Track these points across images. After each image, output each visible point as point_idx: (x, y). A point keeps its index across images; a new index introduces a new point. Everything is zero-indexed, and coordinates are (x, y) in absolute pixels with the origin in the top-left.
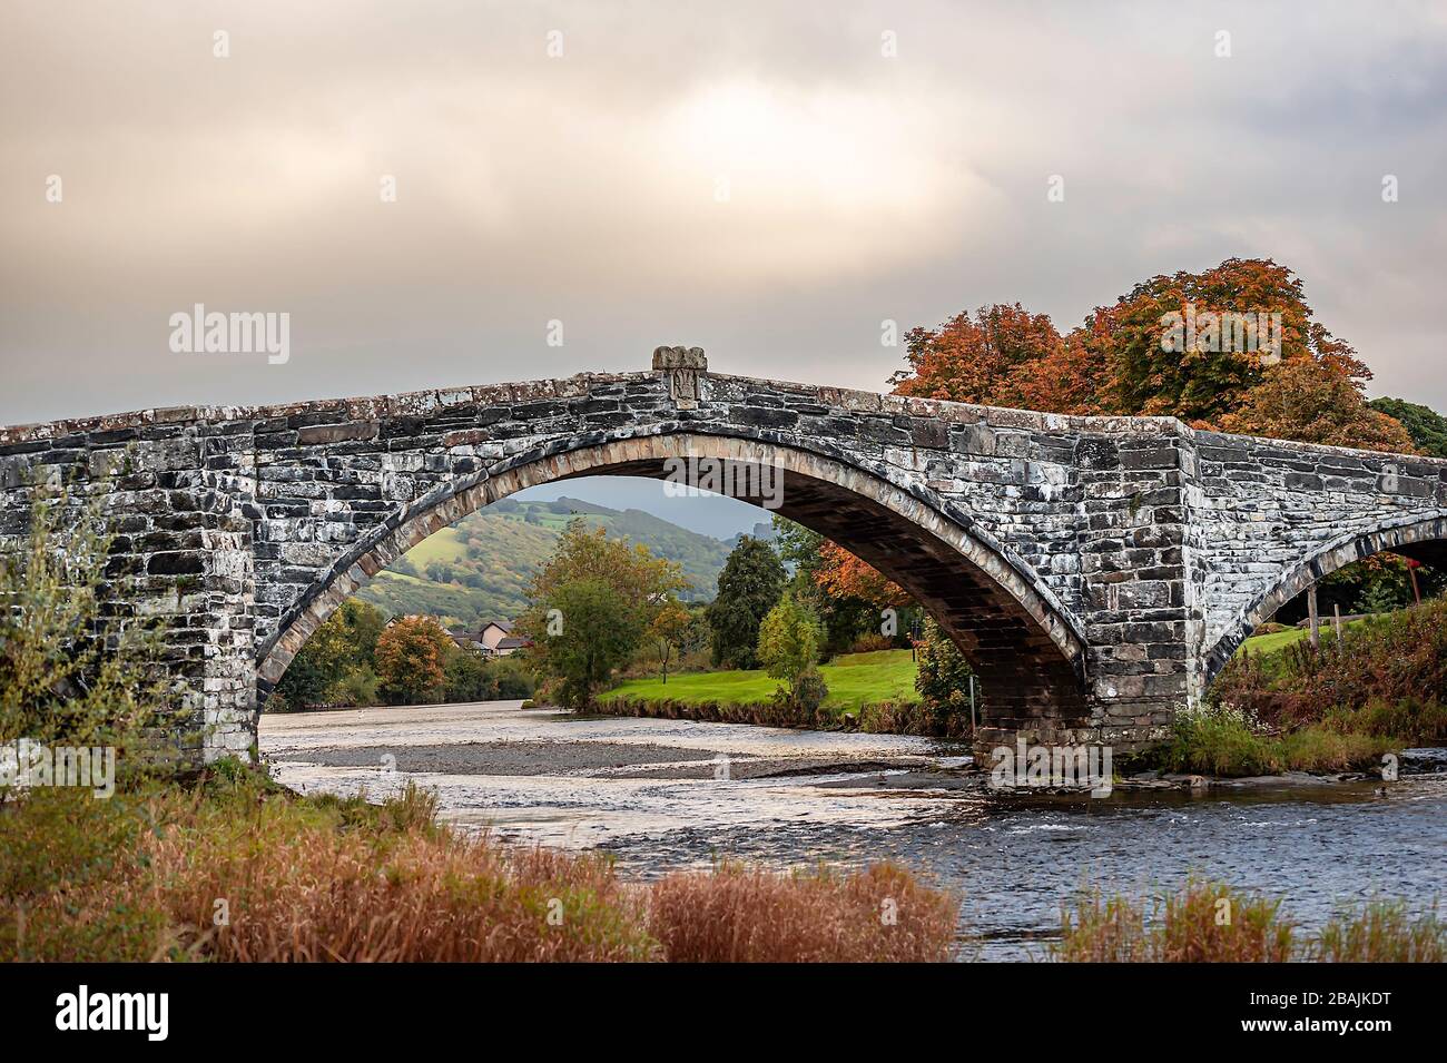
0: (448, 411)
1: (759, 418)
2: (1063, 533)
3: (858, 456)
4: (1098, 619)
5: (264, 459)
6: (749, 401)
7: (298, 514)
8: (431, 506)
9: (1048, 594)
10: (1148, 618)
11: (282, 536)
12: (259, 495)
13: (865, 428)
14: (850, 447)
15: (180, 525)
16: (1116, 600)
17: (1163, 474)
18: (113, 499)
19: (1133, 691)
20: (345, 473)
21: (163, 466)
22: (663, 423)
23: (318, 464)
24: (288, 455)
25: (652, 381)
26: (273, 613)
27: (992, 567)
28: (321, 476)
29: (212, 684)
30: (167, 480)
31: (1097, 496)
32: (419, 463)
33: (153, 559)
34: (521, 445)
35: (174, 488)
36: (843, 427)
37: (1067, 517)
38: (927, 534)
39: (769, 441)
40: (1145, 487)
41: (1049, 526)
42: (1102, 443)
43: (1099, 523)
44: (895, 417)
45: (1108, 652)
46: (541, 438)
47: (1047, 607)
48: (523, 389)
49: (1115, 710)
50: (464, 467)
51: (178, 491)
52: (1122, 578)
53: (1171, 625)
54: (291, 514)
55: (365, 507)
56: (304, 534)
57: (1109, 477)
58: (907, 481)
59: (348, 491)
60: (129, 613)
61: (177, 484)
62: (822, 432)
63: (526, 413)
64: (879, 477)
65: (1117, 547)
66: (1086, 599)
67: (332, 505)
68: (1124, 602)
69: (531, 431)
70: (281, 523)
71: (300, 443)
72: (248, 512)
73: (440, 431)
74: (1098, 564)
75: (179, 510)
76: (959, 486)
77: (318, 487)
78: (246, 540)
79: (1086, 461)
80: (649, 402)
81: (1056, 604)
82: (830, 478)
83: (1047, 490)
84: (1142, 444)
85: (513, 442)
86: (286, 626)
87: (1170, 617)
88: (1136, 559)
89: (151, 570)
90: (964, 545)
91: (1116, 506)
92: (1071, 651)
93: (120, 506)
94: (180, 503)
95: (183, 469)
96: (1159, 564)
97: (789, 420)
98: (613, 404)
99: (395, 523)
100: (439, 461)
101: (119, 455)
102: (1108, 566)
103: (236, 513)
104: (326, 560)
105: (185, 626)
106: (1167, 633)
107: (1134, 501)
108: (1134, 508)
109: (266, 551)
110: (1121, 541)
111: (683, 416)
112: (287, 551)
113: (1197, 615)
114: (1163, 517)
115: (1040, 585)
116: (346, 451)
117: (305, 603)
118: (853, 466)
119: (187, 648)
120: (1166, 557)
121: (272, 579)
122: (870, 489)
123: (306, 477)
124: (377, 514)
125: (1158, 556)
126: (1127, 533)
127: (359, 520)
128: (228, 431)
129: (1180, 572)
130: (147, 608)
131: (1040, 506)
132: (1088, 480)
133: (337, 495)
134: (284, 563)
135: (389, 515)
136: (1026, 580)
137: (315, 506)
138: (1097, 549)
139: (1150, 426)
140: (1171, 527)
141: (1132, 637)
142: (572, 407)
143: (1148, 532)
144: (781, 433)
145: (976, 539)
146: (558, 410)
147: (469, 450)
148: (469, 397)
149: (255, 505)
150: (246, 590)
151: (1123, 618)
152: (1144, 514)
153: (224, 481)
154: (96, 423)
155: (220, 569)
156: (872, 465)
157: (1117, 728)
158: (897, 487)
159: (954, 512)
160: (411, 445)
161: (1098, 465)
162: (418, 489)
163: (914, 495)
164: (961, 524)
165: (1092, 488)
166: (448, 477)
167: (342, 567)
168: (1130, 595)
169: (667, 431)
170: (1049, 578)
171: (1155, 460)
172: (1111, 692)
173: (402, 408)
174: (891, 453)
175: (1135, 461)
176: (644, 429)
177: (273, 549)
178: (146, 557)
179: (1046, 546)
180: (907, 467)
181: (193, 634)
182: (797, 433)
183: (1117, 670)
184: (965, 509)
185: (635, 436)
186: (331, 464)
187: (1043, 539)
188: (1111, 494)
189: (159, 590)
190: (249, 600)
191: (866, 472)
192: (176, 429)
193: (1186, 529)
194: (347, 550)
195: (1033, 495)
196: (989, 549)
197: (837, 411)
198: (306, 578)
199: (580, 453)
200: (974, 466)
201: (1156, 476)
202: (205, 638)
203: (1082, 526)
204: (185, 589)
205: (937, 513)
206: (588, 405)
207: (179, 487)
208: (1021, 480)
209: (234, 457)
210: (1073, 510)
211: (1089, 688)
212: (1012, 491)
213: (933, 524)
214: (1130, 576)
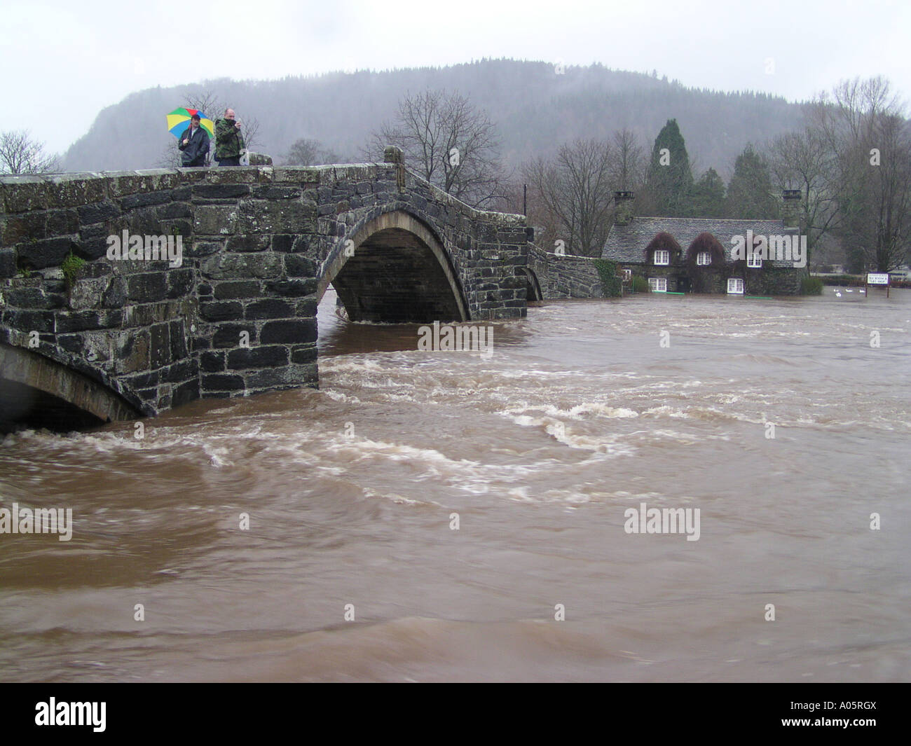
0: (339, 184)
1: (419, 202)
14: (438, 224)
17: (519, 247)
18: (223, 260)
21: (279, 228)
30: (283, 243)
31: (487, 258)
33: (267, 327)
34: (359, 214)
35: (290, 252)
36: (434, 210)
40: (510, 254)
43: (487, 273)
46: (364, 209)
51: (295, 255)
52: (498, 305)
57: (492, 247)
61: (293, 248)
62: (431, 213)
63: (361, 190)
69: (362, 204)
73: (335, 201)
74: (486, 297)
79: (481, 237)
84: (509, 230)
85: (357, 212)
88: (506, 295)
91: (496, 264)
93: (231, 269)
98: (383, 186)
101: (230, 213)
102: (490, 298)
107: (505, 262)
108: (504, 265)
110: (497, 284)
114: (519, 271)
118: (436, 236)
125: (515, 294)
126: (501, 280)
139: (512, 219)
142: (373, 187)
146: (369, 188)
152: (510, 270)
158: (445, 252)
159: (455, 267)
161: (487, 239)
163: (448, 256)
164: (455, 274)
175: (506, 239)
182: (426, 213)
188: (493, 257)
197: (433, 200)
201: (516, 248)
214: (501, 305)
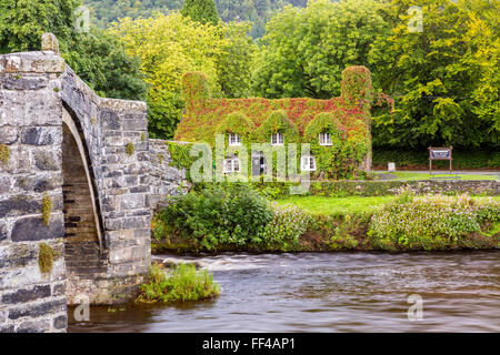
10: (134, 214)
16: (119, 205)
17: (141, 133)
19: (127, 256)
31: (111, 144)
35: (37, 145)
42: (112, 114)
43: (112, 160)
45: (116, 235)
49: (118, 268)
51: (41, 148)
52: (123, 192)
53: (144, 218)
61: (40, 141)
65: (119, 174)
66: (107, 205)
68: (123, 206)
75: (42, 169)
79: (104, 124)
84: (131, 116)
87: (145, 214)
88: (130, 181)
91: (120, 151)
92: (100, 235)
95: (47, 125)
96: (139, 184)
102: (116, 186)
105: (48, 295)
106: (143, 223)
107: (127, 148)
108: (128, 152)
110: (122, 171)
114: (141, 157)
120: (142, 179)
125: (139, 179)
126: (125, 167)
132: (107, 135)
138: (110, 175)
139: (134, 106)
140: (144, 163)
141: (126, 226)
143: (135, 166)
151: (123, 215)
152: (133, 156)
157: (120, 278)
165: (109, 140)
168: (126, 202)
171: (137, 126)
172: (117, 258)
175: (128, 125)
183: (120, 245)
188: (118, 144)
192: (41, 81)
207: (42, 144)
211: (106, 256)
214: (126, 191)
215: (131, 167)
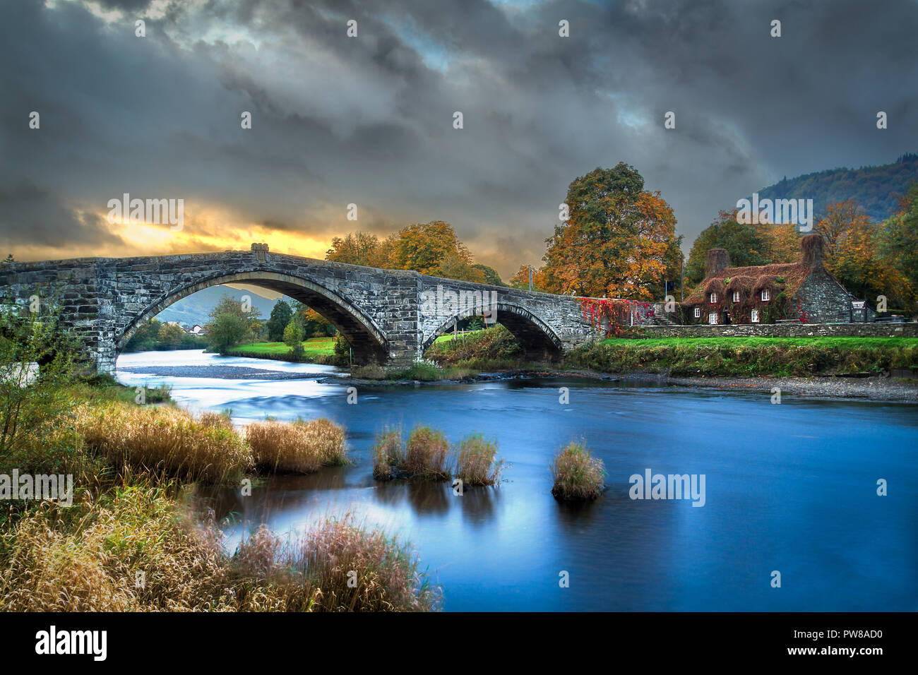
0: (183, 261)
1: (285, 267)
2: (380, 306)
3: (317, 280)
4: (390, 333)
5: (120, 275)
6: (283, 261)
7: (131, 294)
8: (176, 293)
9: (375, 324)
10: (406, 332)
11: (126, 301)
12: (118, 287)
13: (319, 271)
14: (314, 277)
15: (90, 296)
16: (396, 327)
17: (412, 288)
18: (66, 287)
19: (401, 355)
20: (148, 281)
21: (84, 276)
22: (254, 268)
23: (137, 277)
24: (128, 274)
25: (251, 254)
26: (122, 326)
27: (358, 316)
28: (139, 282)
29: (101, 349)
30: (86, 282)
31: (391, 294)
32: (172, 278)
33: (80, 308)
34: (207, 273)
36: (312, 271)
37: (382, 301)
38: (338, 304)
39: (288, 274)
40: (406, 292)
41: (376, 304)
42: (393, 278)
43: (392, 303)
44: (329, 268)
45: (394, 343)
46: (213, 271)
47: (375, 329)
48: (208, 255)
49: (395, 361)
50: (188, 280)
53: (413, 335)
54: (129, 294)
55: (153, 292)
56: (133, 300)
57: (395, 289)
58: (332, 289)
59: (148, 287)
60: (71, 325)
62: (306, 272)
63: (209, 263)
64: (323, 287)
65: (397, 310)
66: (387, 327)
67: (143, 291)
68: (399, 327)
69: (211, 269)
70: (124, 297)
71: (132, 271)
72: (114, 293)
73: (180, 268)
74: (391, 316)
75: (90, 291)
76: (348, 291)
77: (138, 285)
78: (113, 302)
79: (388, 284)
80: (250, 261)
81: (378, 328)
82: (308, 287)
83: (376, 292)
84: (406, 279)
85: (204, 272)
86: (126, 331)
87: (413, 332)
88: (403, 314)
89: (80, 311)
90: (350, 309)
91: (397, 298)
92: (382, 342)
93: (69, 290)
94: (90, 289)
95: (91, 278)
96: (410, 316)
97: (295, 268)
98: (237, 261)
99: (164, 298)
100: (179, 278)
101: (69, 272)
102: (394, 316)
103: (109, 293)
104: (141, 309)
105: (92, 330)
106: (412, 337)
107: (403, 296)
108: (403, 298)
109: (120, 306)
111: (261, 266)
112: (127, 306)
113: (421, 332)
114: (412, 302)
115: (373, 322)
116: (148, 273)
117: (133, 323)
118: (315, 283)
119: (92, 337)
120: (412, 314)
121: (122, 315)
122: (320, 290)
123: (134, 282)
124: (158, 294)
125: (410, 313)
126: (400, 306)
127: (152, 296)
128: (107, 266)
129: (416, 319)
130: (79, 324)
131: (372, 297)
132: (389, 289)
133: (145, 288)
134: (126, 310)
135: (162, 295)
136: (369, 320)
137: (137, 291)
138: (391, 311)
139: (408, 273)
140: (414, 305)
141: (401, 339)
142: (224, 262)
143: (407, 306)
144: (293, 272)
145: (353, 307)
146: (220, 262)
147: (190, 274)
148: (190, 257)
149: (116, 290)
150: (113, 318)
151: (398, 332)
152: (406, 301)
153: (106, 283)
154: (61, 261)
155: (104, 311)
156: (321, 283)
157: (396, 366)
158: (329, 290)
159: (346, 298)
160: (170, 272)
161: (392, 285)
162: (172, 287)
163: (334, 292)
164: (349, 302)
165: (390, 292)
166: (182, 283)
167: (146, 312)
168: (401, 325)
169: (255, 270)
170: (376, 320)
171: (409, 284)
172: (394, 355)
173: (167, 260)
174: (327, 280)
175: (404, 284)
176: (248, 269)
177: (123, 305)
178: (78, 307)
179: (375, 310)
180: (332, 284)
181: (94, 333)
182: (297, 272)
183: (396, 348)
184: (349, 297)
185: (245, 272)
186: (143, 277)
187: (374, 307)
188: (396, 294)
189: (83, 318)
190: (114, 322)
191: (319, 285)
192: (89, 265)
193: (418, 305)
194: (147, 306)
195: (372, 294)
196: (358, 310)
197: (310, 266)
198: (134, 315)
199: (226, 276)
200: (353, 284)
201: (410, 289)
202: (98, 334)
203: (386, 304)
204: (91, 318)
205: (342, 299)
206: (230, 261)
207: (90, 284)
208: (368, 289)
209: (109, 275)
210: (384, 299)
211: (387, 354)
212: (365, 292)
213: (340, 302)
214: (401, 320)
215: (404, 307)
